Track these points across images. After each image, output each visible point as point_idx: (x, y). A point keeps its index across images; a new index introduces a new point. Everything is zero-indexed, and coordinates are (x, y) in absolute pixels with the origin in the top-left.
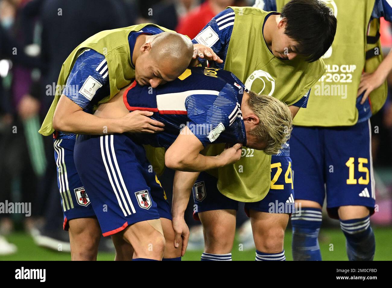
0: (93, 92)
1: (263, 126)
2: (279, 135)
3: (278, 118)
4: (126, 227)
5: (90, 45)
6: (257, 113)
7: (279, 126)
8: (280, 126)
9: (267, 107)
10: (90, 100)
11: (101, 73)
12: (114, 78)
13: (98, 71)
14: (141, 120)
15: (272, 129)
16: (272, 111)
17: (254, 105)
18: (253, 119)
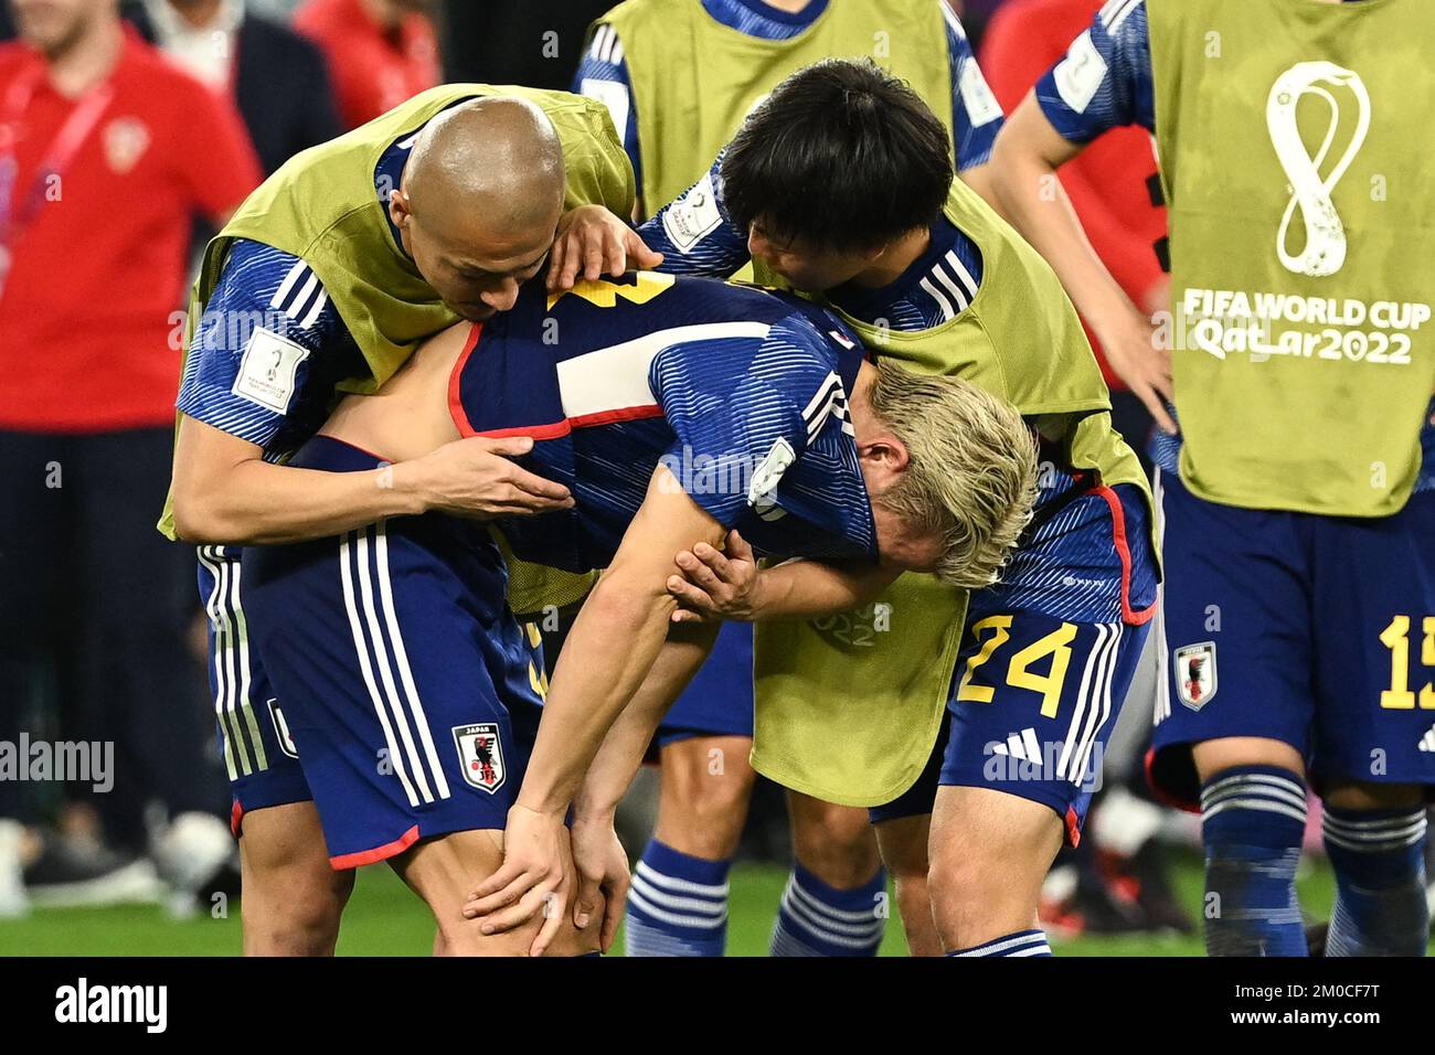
0: (285, 384)
1: (923, 476)
2: (982, 508)
3: (976, 447)
4: (411, 843)
5: (242, 227)
6: (901, 430)
7: (976, 471)
8: (983, 475)
9: (938, 407)
10: (283, 412)
11: (293, 312)
12: (361, 318)
13: (277, 306)
14: (487, 470)
15: (953, 485)
16: (954, 422)
17: (891, 402)
18: (885, 450)
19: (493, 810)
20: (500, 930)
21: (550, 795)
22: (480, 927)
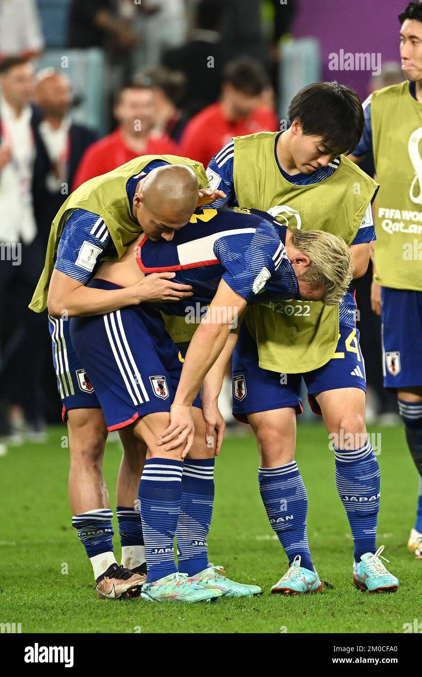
0: (93, 261)
1: (316, 267)
2: (338, 275)
3: (333, 254)
4: (136, 419)
5: (78, 205)
6: (306, 252)
7: (335, 263)
8: (337, 264)
9: (317, 242)
10: (91, 271)
11: (98, 236)
12: (118, 238)
13: (93, 234)
14: (160, 285)
15: (327, 268)
16: (324, 246)
17: (300, 242)
18: (301, 260)
19: (165, 405)
20: (172, 449)
21: (186, 399)
22: (165, 448)
